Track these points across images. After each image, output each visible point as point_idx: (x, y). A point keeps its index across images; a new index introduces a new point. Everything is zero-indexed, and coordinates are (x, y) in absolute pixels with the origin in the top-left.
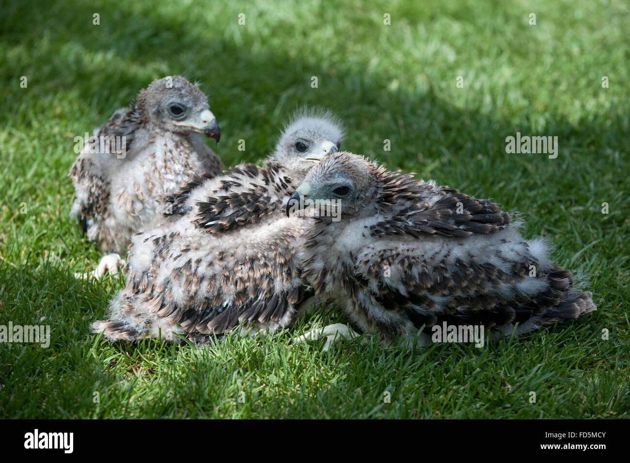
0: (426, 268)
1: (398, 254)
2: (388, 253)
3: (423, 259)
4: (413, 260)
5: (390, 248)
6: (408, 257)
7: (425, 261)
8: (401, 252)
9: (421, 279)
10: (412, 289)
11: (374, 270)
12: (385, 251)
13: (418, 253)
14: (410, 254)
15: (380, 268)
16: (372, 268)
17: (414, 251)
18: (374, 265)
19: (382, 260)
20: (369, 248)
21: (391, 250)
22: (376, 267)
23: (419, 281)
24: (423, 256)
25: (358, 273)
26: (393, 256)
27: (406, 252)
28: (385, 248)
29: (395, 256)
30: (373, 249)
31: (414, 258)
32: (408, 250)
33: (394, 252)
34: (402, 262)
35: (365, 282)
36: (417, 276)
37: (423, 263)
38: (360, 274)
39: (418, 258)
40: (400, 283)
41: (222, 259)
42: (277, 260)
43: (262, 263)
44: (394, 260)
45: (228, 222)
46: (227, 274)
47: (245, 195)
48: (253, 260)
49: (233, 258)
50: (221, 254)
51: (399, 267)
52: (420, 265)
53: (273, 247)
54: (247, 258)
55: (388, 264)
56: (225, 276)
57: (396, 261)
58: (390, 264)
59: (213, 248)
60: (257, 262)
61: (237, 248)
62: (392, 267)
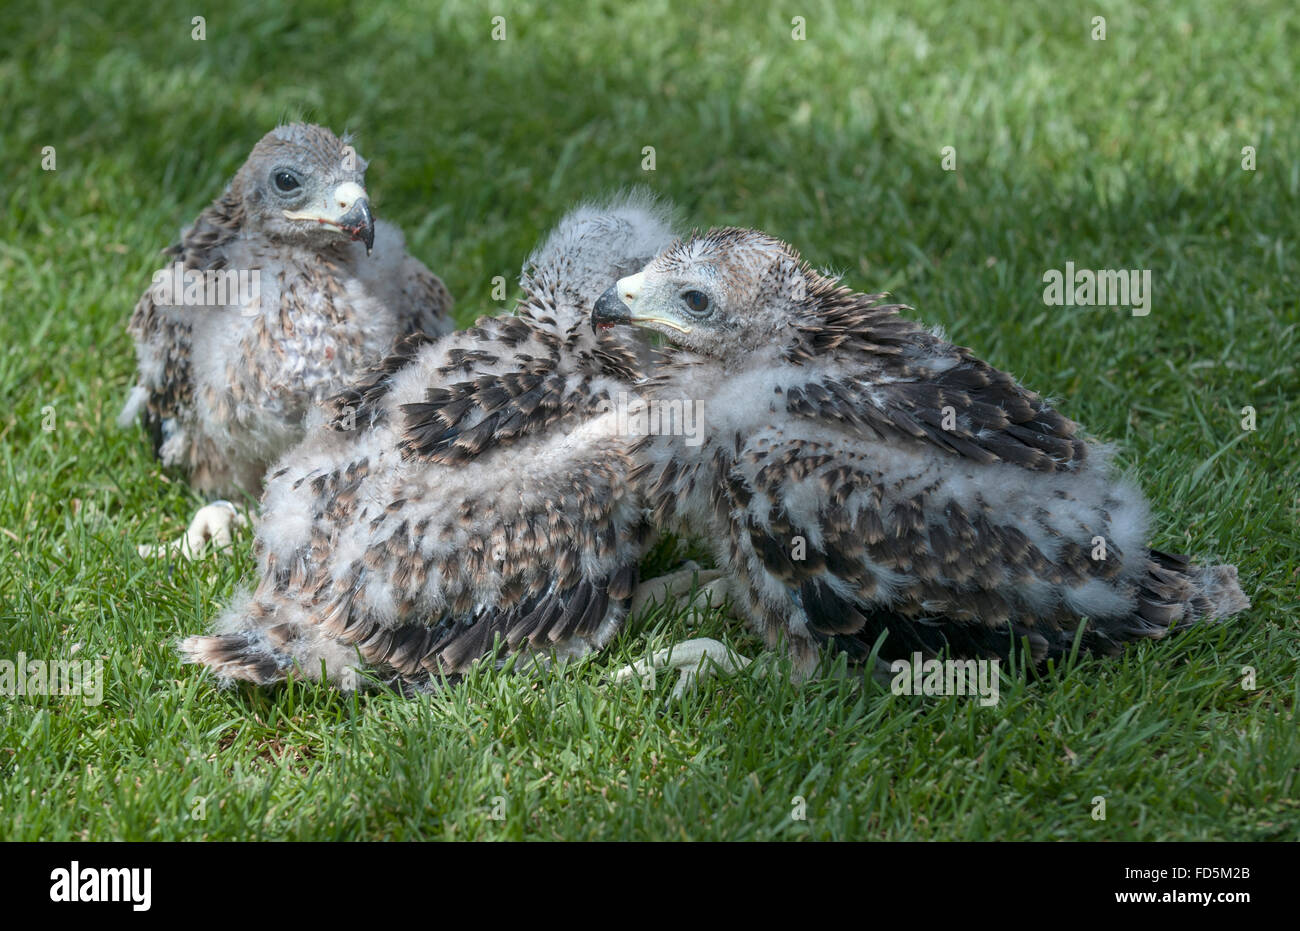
0: (880, 500)
1: (828, 459)
2: (809, 451)
3: (879, 482)
4: (857, 478)
5: (816, 441)
6: (848, 470)
7: (881, 487)
8: (836, 455)
9: (861, 522)
10: (835, 538)
11: (771, 476)
12: (803, 443)
13: (870, 466)
14: (855, 463)
15: (784, 476)
16: (767, 472)
17: (865, 461)
18: (773, 467)
19: (793, 460)
20: (773, 428)
21: (817, 446)
22: (776, 471)
23: (856, 526)
24: (881, 475)
25: (737, 472)
26: (815, 459)
27: (847, 457)
28: (806, 437)
29: (820, 462)
30: (781, 432)
31: (860, 473)
32: (852, 455)
33: (822, 452)
34: (832, 477)
36: (855, 515)
37: (875, 490)
38: (740, 476)
39: (868, 476)
40: (816, 519)
41: (469, 515)
42: (586, 513)
43: (554, 521)
44: (816, 467)
45: (476, 440)
46: (478, 546)
47: (511, 378)
48: (534, 515)
49: (492, 512)
50: (467, 503)
51: (823, 485)
52: (870, 491)
53: (577, 486)
54: (521, 512)
55: (802, 472)
56: (474, 551)
57: (821, 471)
58: (806, 473)
59: (452, 494)
60: (542, 518)
61: (502, 489)
62: (808, 481)
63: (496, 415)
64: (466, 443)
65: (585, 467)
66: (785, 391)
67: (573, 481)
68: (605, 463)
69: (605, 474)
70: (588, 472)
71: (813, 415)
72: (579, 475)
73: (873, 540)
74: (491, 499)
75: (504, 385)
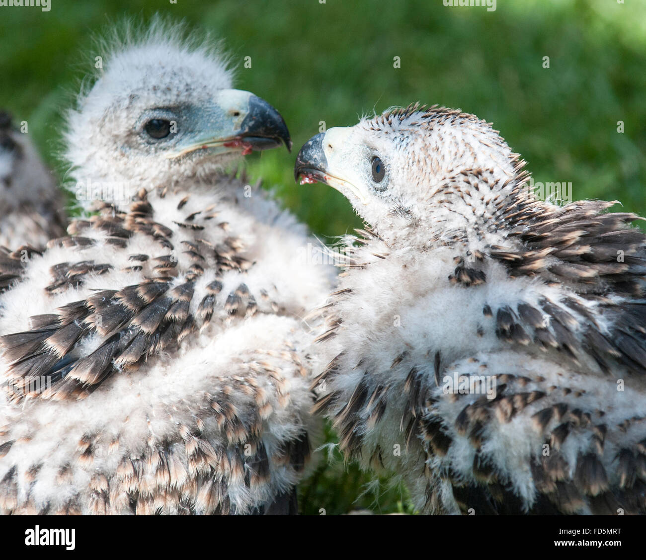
0: (602, 444)
1: (540, 395)
2: (518, 386)
3: (600, 421)
4: (574, 418)
5: (525, 375)
6: (563, 408)
7: (603, 428)
8: (549, 391)
9: (581, 470)
10: (549, 488)
11: (474, 416)
12: (511, 377)
13: (592, 404)
14: (573, 401)
15: (489, 417)
16: (469, 412)
17: (583, 397)
18: (476, 406)
19: (499, 397)
20: (476, 360)
21: (527, 380)
22: (479, 410)
23: (575, 474)
24: (602, 414)
25: (434, 412)
26: (525, 396)
27: (562, 393)
28: (513, 371)
29: (530, 398)
30: (485, 366)
31: (577, 412)
32: (568, 391)
33: (533, 387)
34: (544, 417)
35: (443, 442)
36: (573, 461)
37: (596, 431)
38: (438, 416)
39: (588, 415)
40: (527, 467)
41: (89, 452)
42: (230, 438)
43: (191, 449)
44: (526, 404)
45: (93, 371)
46: (102, 486)
47: (130, 292)
48: (167, 445)
49: (115, 447)
50: (86, 438)
51: (535, 426)
52: (589, 433)
53: (217, 407)
54: (151, 443)
55: (509, 411)
56: (97, 493)
57: (532, 409)
58: (514, 412)
59: (68, 430)
60: (177, 448)
61: (127, 418)
62: (517, 421)
63: (116, 337)
64: (82, 374)
65: (225, 383)
66: (494, 311)
67: (211, 402)
68: (249, 377)
69: (250, 390)
70: (230, 389)
71: (526, 342)
72: (218, 394)
73: (595, 490)
74: (115, 432)
75: (124, 301)
